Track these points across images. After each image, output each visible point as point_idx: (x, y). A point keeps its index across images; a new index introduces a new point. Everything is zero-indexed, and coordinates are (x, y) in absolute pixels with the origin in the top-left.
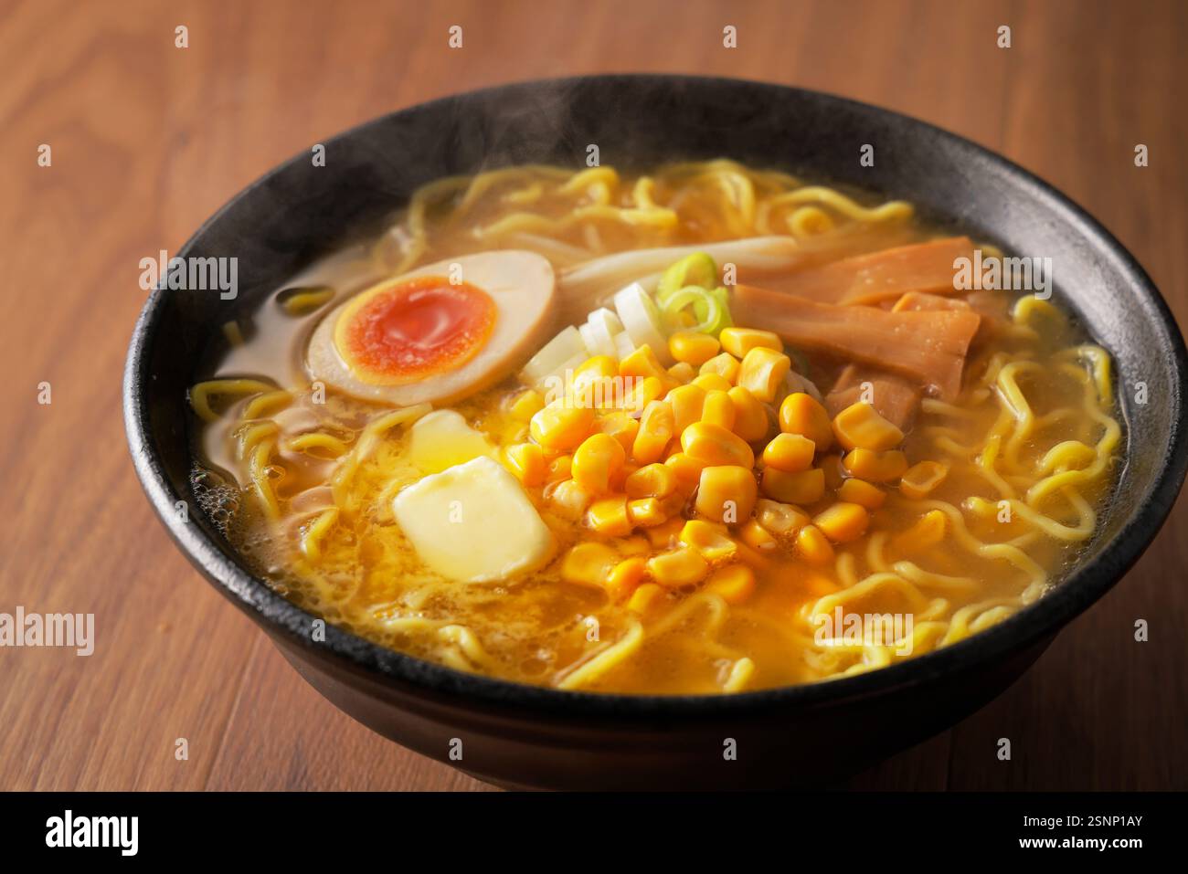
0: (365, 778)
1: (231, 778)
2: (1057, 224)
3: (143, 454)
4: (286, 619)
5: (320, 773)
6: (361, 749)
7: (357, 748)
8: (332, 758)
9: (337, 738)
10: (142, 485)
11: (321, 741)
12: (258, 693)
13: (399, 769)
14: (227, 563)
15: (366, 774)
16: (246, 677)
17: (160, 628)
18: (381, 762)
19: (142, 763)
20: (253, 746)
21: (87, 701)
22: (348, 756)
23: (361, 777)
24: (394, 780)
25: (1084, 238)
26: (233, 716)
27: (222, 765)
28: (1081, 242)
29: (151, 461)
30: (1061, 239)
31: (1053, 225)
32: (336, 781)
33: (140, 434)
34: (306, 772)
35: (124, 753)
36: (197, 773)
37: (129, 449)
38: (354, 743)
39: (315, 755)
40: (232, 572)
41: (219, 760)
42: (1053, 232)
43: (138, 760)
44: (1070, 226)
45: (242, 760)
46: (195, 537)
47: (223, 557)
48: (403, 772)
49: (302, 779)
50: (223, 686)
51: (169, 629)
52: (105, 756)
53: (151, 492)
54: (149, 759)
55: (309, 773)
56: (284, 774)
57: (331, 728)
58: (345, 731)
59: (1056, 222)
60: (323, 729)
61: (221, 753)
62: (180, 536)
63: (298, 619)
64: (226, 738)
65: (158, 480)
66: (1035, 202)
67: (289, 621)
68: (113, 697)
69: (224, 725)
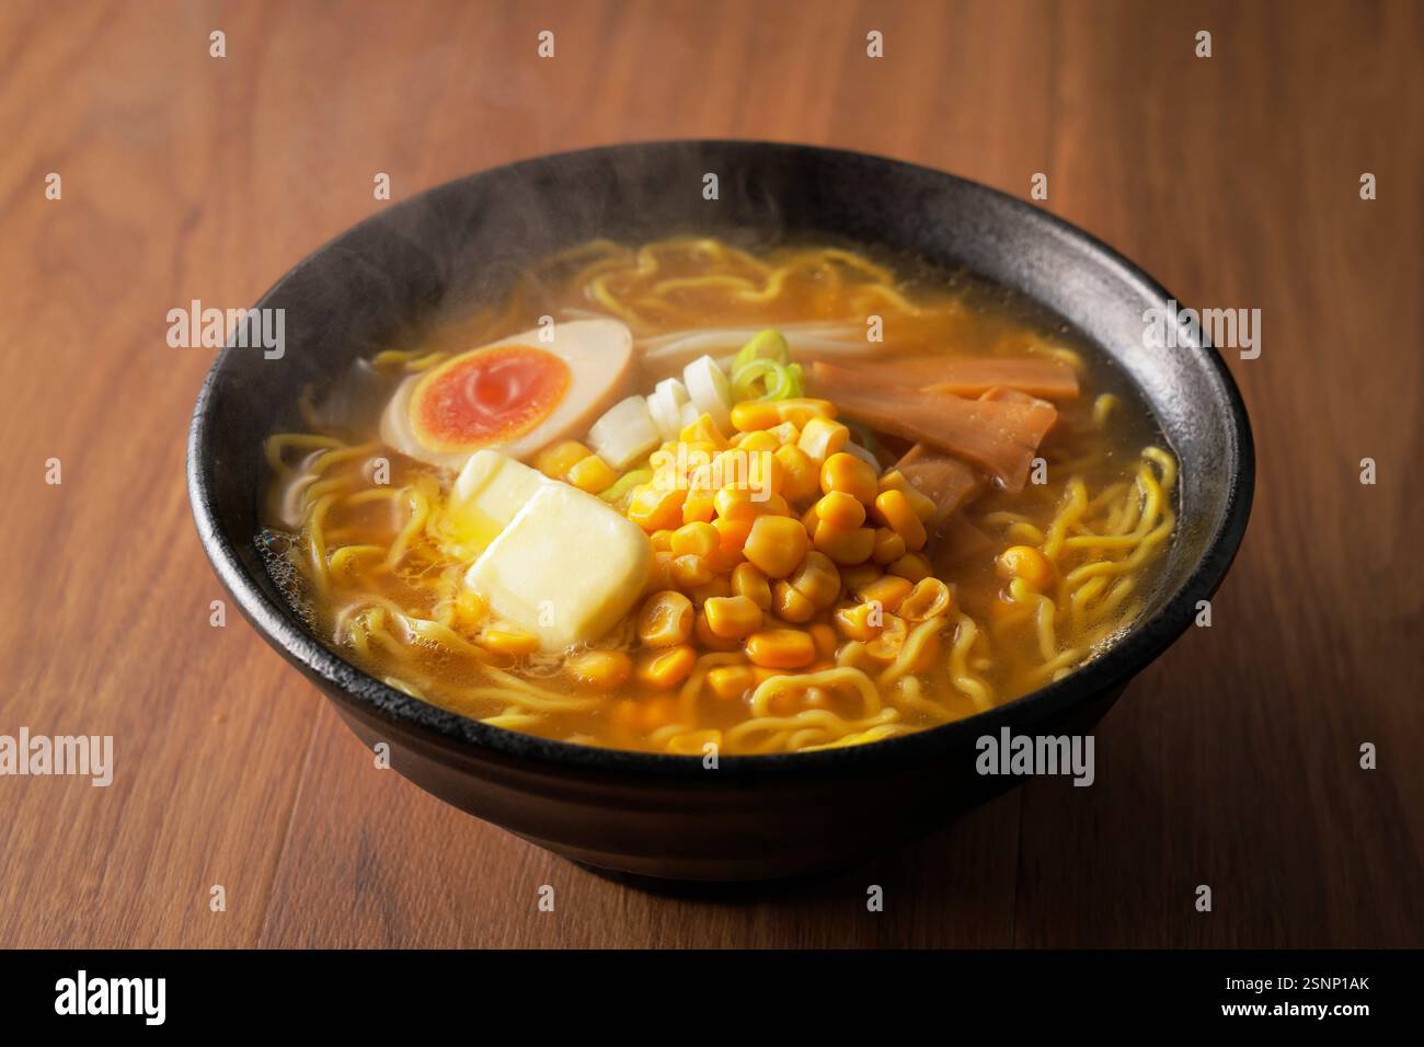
0: (434, 860)
1: (300, 863)
2: (1111, 281)
3: (215, 539)
4: (370, 695)
5: (390, 855)
6: (429, 831)
7: (425, 830)
8: (400, 841)
9: (404, 822)
10: (216, 570)
11: (389, 824)
12: (320, 778)
13: (468, 851)
14: (307, 643)
15: (435, 855)
16: (307, 763)
17: (215, 719)
18: (450, 843)
19: (208, 852)
20: (319, 833)
21: (147, 796)
22: (416, 838)
23: (431, 859)
24: (464, 860)
25: (1137, 294)
26: (296, 805)
27: (289, 852)
28: (1135, 298)
29: (222, 545)
30: (1115, 296)
31: (1105, 282)
32: (406, 863)
33: (210, 520)
34: (375, 856)
35: (189, 844)
36: (265, 860)
37: (199, 535)
38: (421, 825)
39: (383, 838)
40: (314, 650)
41: (286, 847)
42: (1106, 289)
43: (204, 851)
44: (1122, 282)
45: (310, 846)
46: (273, 618)
47: (303, 637)
48: (473, 853)
49: (371, 863)
50: (285, 773)
51: (224, 719)
52: (169, 849)
53: (225, 576)
54: (215, 849)
55: (378, 857)
56: (354, 858)
57: (397, 813)
58: (411, 814)
59: (1108, 279)
60: (389, 813)
61: (287, 841)
62: (258, 618)
63: (383, 694)
64: (291, 824)
65: (231, 564)
66: (1087, 260)
67: (374, 696)
68: (173, 789)
69: (290, 811)
